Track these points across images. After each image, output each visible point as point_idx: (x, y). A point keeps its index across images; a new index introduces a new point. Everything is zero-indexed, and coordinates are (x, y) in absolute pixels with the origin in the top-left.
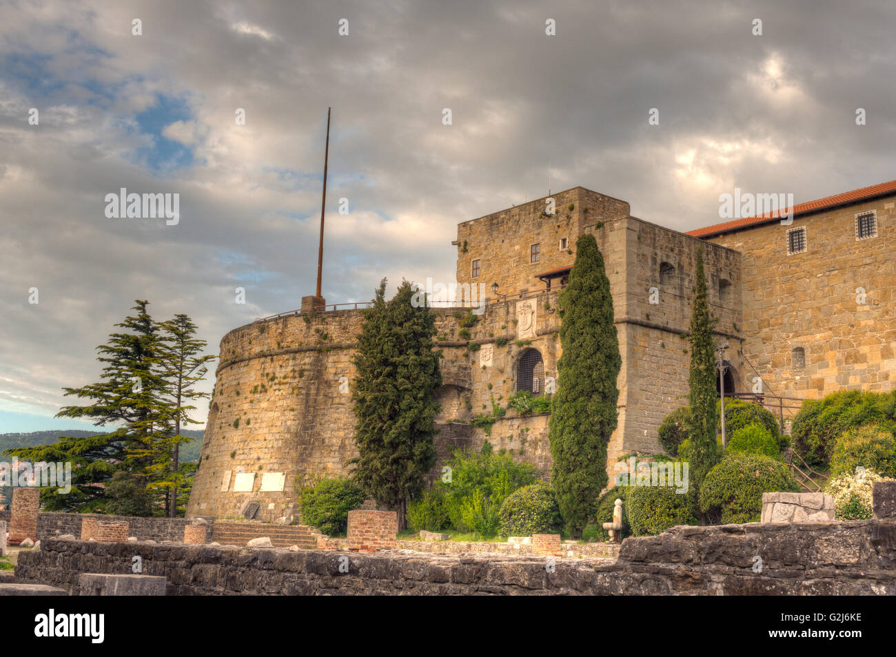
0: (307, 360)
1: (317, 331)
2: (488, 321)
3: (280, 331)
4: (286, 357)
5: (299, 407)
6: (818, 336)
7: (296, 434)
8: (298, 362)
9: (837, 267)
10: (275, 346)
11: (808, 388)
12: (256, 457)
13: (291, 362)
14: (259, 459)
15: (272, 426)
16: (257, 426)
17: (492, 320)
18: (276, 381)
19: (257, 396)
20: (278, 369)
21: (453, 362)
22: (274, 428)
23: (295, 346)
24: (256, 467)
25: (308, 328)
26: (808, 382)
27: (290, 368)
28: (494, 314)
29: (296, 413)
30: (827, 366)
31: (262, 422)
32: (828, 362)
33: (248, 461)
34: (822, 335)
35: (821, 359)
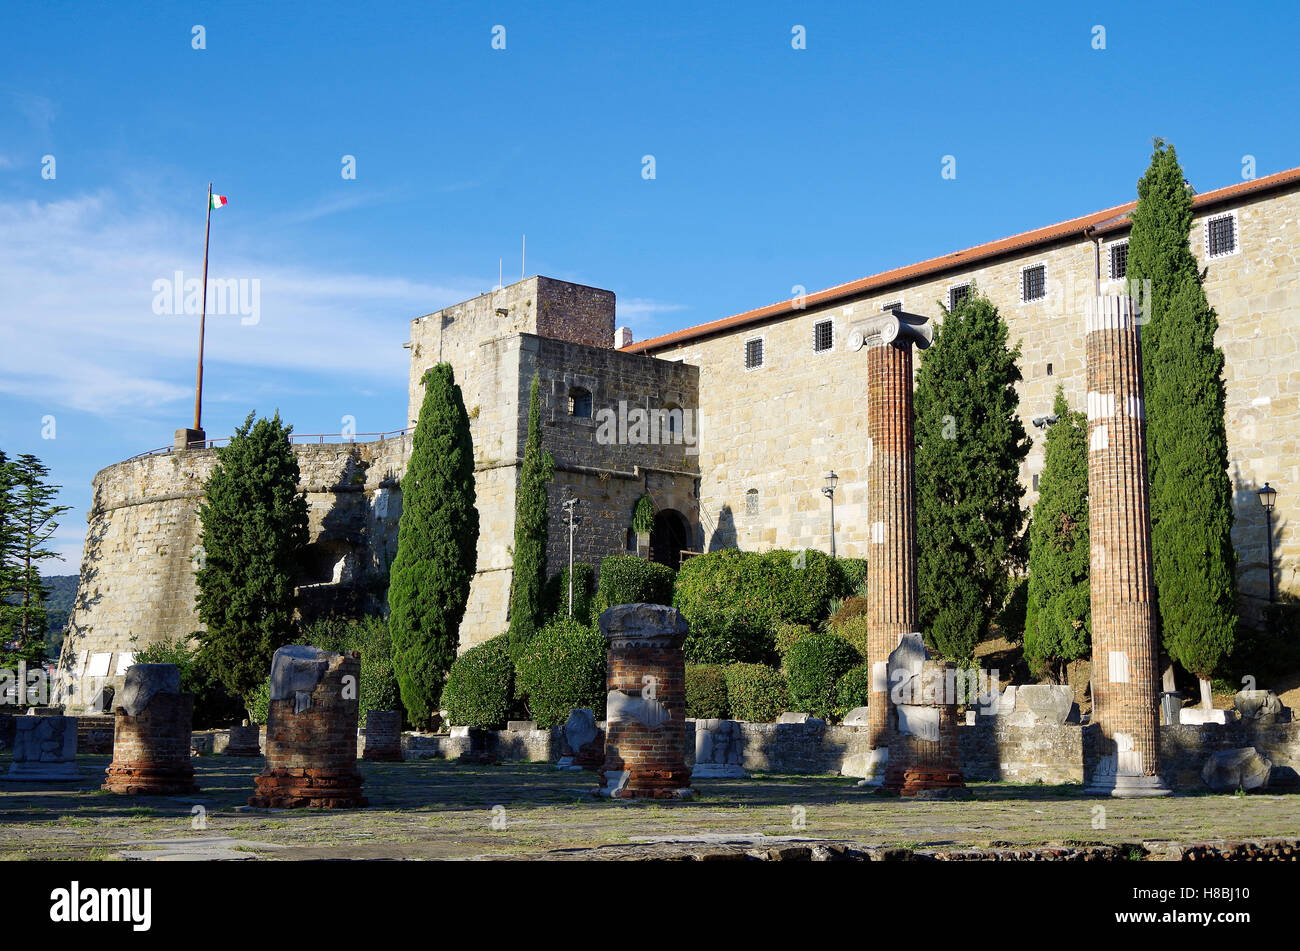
0: (174, 511)
1: (186, 474)
2: (384, 461)
3: (145, 474)
4: (152, 506)
5: (164, 570)
6: (772, 475)
7: (158, 603)
8: (164, 513)
9: (794, 388)
10: (140, 493)
11: (760, 540)
12: (113, 634)
13: (157, 514)
14: (117, 635)
15: (133, 593)
16: (117, 593)
17: (387, 460)
18: (140, 537)
19: (119, 555)
20: (142, 523)
21: (344, 512)
22: (135, 596)
23: (162, 493)
24: (113, 645)
25: (176, 470)
26: (760, 534)
27: (155, 522)
28: (390, 451)
29: (158, 577)
30: (780, 513)
31: (123, 589)
32: (781, 509)
33: (105, 639)
34: (776, 473)
35: (774, 504)
